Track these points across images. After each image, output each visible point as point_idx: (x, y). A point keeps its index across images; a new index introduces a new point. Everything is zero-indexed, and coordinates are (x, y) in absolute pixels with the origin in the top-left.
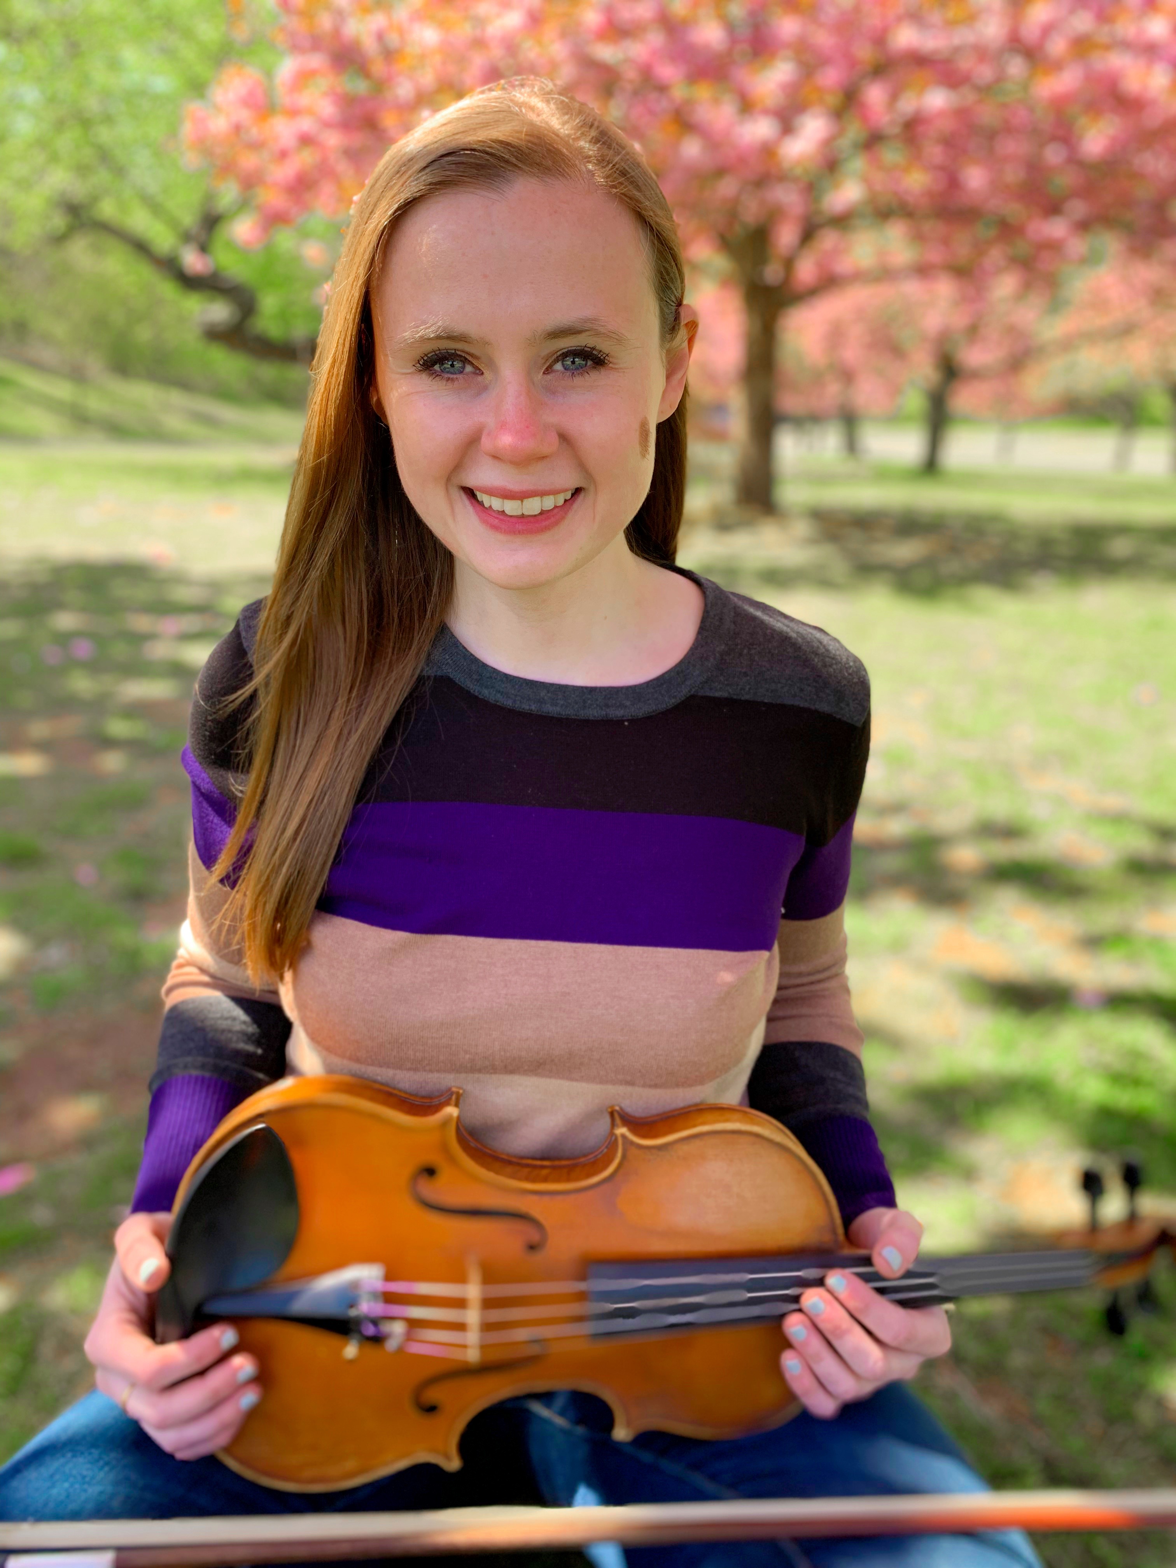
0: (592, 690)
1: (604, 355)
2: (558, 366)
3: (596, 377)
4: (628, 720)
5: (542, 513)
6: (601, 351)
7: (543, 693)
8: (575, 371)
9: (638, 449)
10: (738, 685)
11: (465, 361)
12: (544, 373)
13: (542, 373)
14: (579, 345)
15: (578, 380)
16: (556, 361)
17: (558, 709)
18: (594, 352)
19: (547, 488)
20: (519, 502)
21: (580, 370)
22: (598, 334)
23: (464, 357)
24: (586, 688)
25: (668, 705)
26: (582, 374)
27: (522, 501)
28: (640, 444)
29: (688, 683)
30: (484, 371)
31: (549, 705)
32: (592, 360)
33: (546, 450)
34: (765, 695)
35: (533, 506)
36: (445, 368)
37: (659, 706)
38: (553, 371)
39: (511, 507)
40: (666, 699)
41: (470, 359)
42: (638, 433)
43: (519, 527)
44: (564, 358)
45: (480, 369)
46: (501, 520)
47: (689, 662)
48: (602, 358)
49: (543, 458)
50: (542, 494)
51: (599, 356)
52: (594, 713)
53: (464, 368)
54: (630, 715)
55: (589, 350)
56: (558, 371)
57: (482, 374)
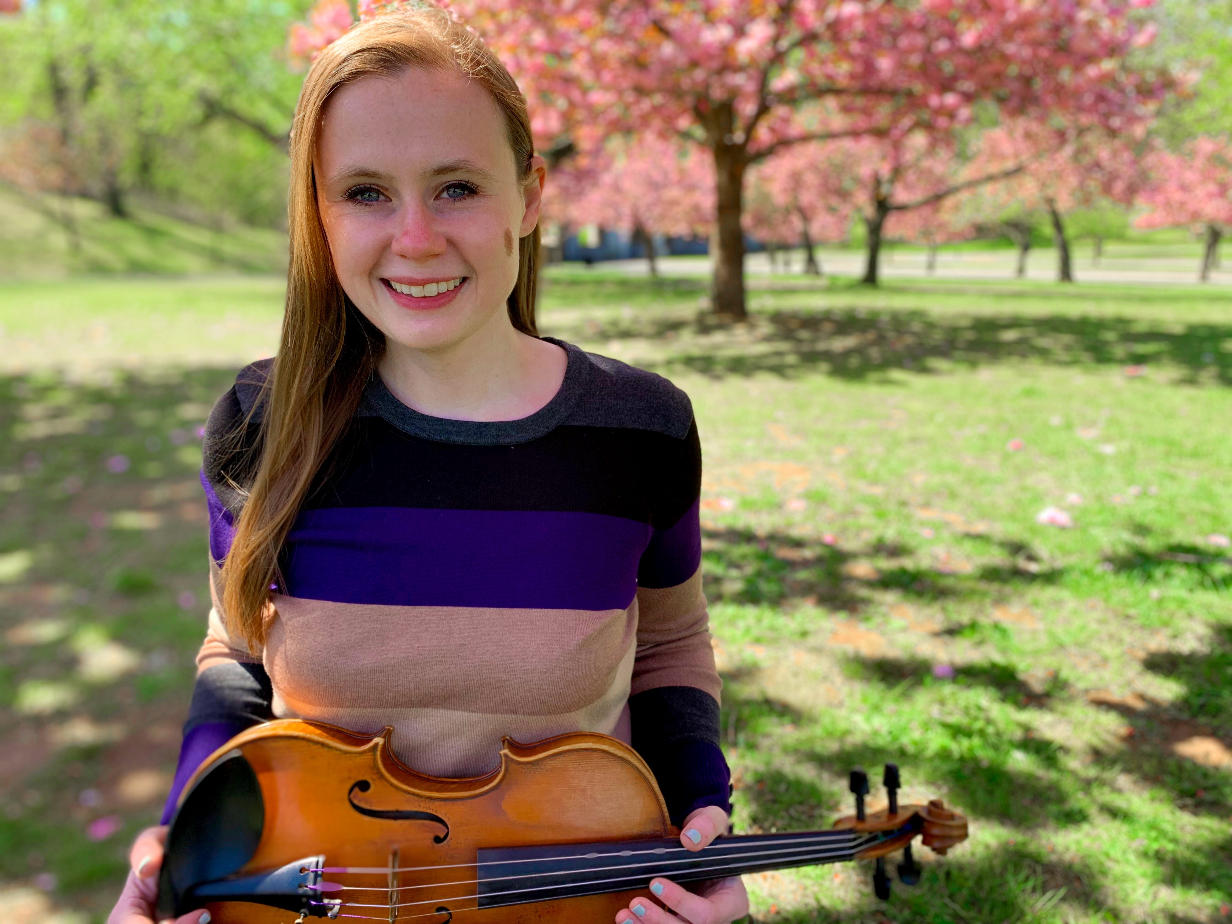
0: (486, 425)
1: (476, 187)
2: (445, 195)
3: (470, 202)
4: (513, 446)
5: (439, 294)
6: (473, 184)
7: (450, 428)
8: (454, 198)
9: (504, 250)
10: (592, 417)
11: (379, 193)
12: (434, 199)
13: (433, 199)
14: (457, 179)
15: (458, 204)
16: (442, 191)
17: (462, 439)
18: (468, 185)
19: (441, 276)
20: (422, 287)
21: (461, 197)
22: (469, 171)
23: (378, 190)
24: (482, 423)
25: (543, 433)
26: (460, 200)
27: (424, 287)
28: (506, 246)
29: (557, 417)
30: (392, 199)
31: (455, 437)
32: (467, 190)
33: (437, 250)
34: (613, 423)
35: (432, 290)
36: (365, 198)
37: (537, 434)
38: (441, 198)
39: (416, 291)
40: (542, 429)
41: (382, 190)
42: (503, 238)
43: (422, 304)
44: (448, 189)
45: (389, 198)
46: (409, 300)
47: (556, 402)
48: (474, 188)
49: (437, 255)
50: (437, 281)
51: (472, 187)
52: (488, 441)
53: (378, 197)
54: (515, 441)
55: (464, 183)
56: (444, 198)
57: (391, 200)
